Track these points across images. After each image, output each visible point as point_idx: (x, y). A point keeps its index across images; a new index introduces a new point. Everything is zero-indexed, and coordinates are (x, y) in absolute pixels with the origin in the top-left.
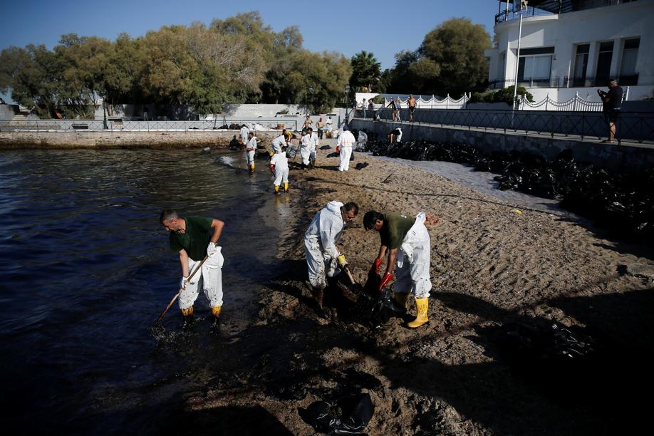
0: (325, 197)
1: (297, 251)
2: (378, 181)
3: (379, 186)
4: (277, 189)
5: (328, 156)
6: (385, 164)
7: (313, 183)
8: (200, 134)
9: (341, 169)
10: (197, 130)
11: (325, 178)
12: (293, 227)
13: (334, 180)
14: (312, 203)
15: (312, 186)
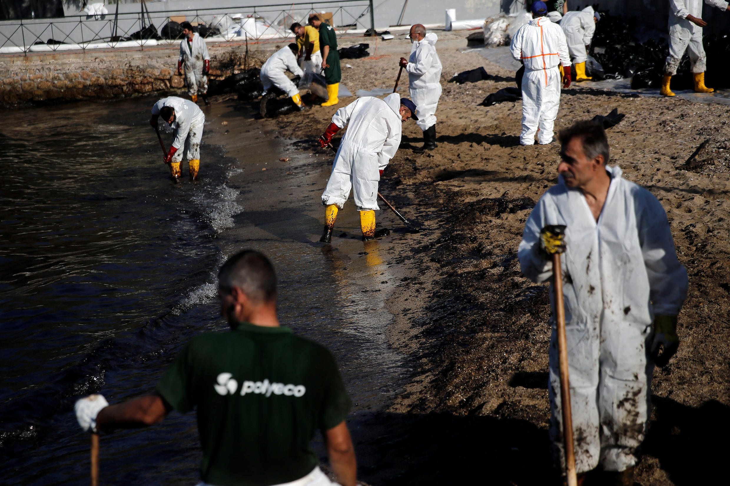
0: (502, 226)
1: (450, 394)
2: (665, 164)
3: (670, 181)
4: (332, 214)
5: (487, 102)
6: (678, 111)
7: (455, 185)
8: (72, 59)
9: (528, 140)
10: (61, 47)
11: (491, 167)
12: (415, 324)
13: (518, 173)
14: (464, 247)
15: (452, 196)
